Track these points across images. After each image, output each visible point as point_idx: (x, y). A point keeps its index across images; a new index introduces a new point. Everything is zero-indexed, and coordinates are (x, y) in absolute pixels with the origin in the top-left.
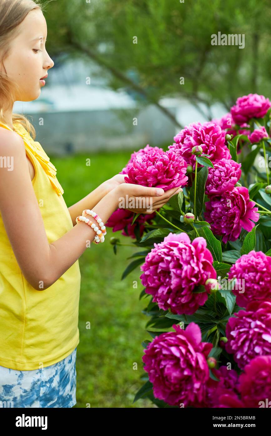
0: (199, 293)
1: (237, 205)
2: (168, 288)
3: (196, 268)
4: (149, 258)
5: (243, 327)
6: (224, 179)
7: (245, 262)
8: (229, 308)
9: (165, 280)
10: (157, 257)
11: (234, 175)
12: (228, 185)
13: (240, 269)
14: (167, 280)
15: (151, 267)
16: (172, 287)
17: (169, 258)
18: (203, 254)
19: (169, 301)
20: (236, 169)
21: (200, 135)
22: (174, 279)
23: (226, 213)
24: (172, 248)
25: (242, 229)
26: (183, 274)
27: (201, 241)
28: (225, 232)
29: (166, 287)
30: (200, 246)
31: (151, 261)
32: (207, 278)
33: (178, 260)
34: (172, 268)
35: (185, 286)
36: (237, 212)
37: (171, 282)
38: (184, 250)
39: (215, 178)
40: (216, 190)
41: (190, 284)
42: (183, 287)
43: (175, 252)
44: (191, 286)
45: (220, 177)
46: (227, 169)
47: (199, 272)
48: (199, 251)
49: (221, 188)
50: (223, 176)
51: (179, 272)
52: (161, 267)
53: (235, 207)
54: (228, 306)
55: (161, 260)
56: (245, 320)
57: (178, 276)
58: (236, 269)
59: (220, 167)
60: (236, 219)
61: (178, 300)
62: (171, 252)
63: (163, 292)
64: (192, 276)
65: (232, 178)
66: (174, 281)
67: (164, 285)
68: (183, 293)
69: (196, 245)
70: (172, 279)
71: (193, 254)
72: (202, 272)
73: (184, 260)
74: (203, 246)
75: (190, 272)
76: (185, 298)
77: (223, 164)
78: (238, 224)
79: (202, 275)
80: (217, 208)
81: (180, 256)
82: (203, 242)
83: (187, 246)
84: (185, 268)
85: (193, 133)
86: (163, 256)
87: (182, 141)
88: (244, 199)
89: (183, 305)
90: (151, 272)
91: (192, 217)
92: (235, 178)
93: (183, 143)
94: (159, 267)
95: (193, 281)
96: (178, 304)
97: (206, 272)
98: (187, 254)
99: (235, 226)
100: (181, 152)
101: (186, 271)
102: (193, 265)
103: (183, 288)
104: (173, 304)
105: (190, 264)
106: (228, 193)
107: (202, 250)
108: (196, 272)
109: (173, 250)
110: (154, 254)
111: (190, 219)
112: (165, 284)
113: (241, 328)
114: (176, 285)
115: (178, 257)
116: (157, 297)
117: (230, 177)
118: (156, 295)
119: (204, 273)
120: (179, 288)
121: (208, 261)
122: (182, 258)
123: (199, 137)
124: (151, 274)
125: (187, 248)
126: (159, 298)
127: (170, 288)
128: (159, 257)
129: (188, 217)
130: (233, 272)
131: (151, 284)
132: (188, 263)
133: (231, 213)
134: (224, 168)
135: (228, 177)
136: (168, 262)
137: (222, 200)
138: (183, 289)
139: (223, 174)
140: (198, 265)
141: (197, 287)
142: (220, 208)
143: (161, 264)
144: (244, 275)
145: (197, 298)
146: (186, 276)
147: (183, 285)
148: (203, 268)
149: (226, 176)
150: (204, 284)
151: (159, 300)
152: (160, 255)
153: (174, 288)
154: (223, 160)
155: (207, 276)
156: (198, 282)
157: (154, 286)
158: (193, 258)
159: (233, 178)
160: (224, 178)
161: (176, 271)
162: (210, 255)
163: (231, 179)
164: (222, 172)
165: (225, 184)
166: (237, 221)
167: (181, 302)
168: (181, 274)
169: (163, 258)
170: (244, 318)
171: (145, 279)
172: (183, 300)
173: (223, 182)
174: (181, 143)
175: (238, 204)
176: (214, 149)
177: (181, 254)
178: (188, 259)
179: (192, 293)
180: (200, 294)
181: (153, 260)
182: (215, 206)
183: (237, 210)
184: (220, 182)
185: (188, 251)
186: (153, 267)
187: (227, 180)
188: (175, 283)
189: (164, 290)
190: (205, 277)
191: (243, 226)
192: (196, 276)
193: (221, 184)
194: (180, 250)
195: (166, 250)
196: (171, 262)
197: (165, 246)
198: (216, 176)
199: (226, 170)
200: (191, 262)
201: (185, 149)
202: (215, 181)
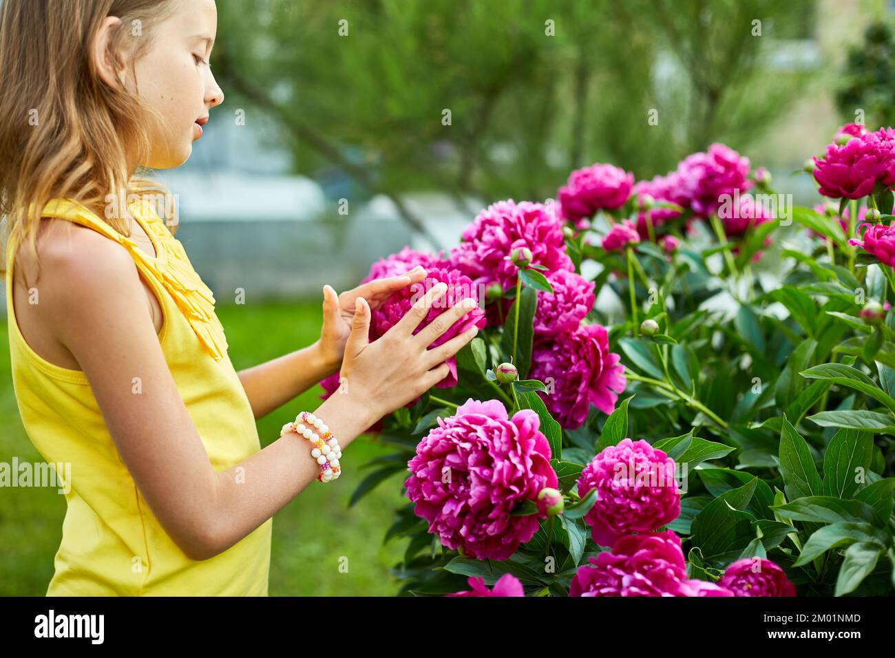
0: (524, 515)
1: (585, 358)
2: (462, 504)
3: (520, 467)
4: (426, 445)
5: (606, 584)
6: (563, 308)
7: (613, 457)
8: (574, 553)
9: (457, 488)
10: (442, 442)
11: (581, 302)
12: (569, 320)
13: (603, 471)
14: (462, 488)
15: (430, 463)
16: (471, 502)
17: (467, 446)
18: (533, 442)
19: (463, 531)
20: (585, 291)
21: (514, 226)
22: (476, 485)
23: (564, 372)
24: (473, 426)
25: (591, 405)
26: (495, 477)
27: (530, 417)
28: (558, 411)
29: (457, 502)
30: (527, 425)
31: (430, 450)
32: (541, 488)
33: (485, 449)
34: (472, 465)
35: (496, 502)
36: (585, 371)
37: (469, 492)
38: (496, 432)
39: (546, 305)
40: (546, 326)
41: (508, 498)
42: (493, 502)
43: (480, 432)
44: (509, 502)
45: (555, 304)
46: (570, 289)
47: (525, 474)
48: (526, 435)
49: (556, 324)
50: (561, 302)
51: (486, 472)
52: (451, 464)
53: (582, 362)
54: (573, 549)
55: (452, 448)
56: (610, 572)
57: (483, 481)
58: (595, 472)
59: (556, 284)
60: (583, 385)
61: (480, 529)
62: (472, 434)
63: (452, 512)
64: (510, 483)
65: (578, 306)
66: (475, 491)
67: (454, 498)
68: (491, 515)
69: (519, 423)
70: (472, 486)
71: (516, 438)
72: (531, 475)
73: (497, 450)
74: (533, 426)
75: (507, 474)
76: (495, 525)
77: (561, 280)
78: (585, 394)
79: (530, 480)
80: (544, 364)
81: (489, 441)
82: (534, 418)
83: (503, 423)
84: (499, 465)
85: (501, 221)
86: (455, 441)
87: (479, 236)
88: (598, 347)
89: (489, 540)
90: (428, 473)
91: (512, 370)
92: (583, 308)
93: (480, 240)
94: (446, 463)
95: (513, 492)
96: (481, 536)
97: (537, 476)
98: (503, 439)
99: (579, 398)
100: (478, 257)
101: (501, 472)
102: (515, 461)
103: (492, 504)
104: (469, 538)
105: (509, 459)
106: (569, 335)
107: (532, 434)
108: (520, 474)
109: (475, 431)
110: (437, 437)
111: (509, 374)
112: (456, 497)
113: (603, 587)
114: (479, 498)
115: (485, 444)
116: (437, 524)
117: (574, 306)
118: (436, 519)
119: (533, 478)
120: (485, 504)
121: (542, 456)
122: (493, 447)
123: (512, 229)
124: (429, 477)
125: (503, 428)
126: (443, 524)
127: (466, 504)
128: (448, 444)
129: (505, 371)
130: (590, 475)
131: (429, 497)
132: (504, 456)
133: (574, 373)
134: (562, 287)
135: (570, 305)
136: (466, 453)
137: (556, 349)
138: (492, 507)
139: (560, 298)
140: (523, 462)
141: (519, 504)
142: (552, 364)
143: (449, 458)
144: (611, 482)
145: (518, 527)
146: (499, 482)
147: (492, 499)
148: (532, 469)
149: (565, 303)
150: (536, 499)
151: (442, 528)
152: (450, 439)
153: (475, 505)
154: (561, 272)
155: (541, 484)
156: (522, 493)
157: (434, 499)
158: (515, 448)
159: (580, 308)
160: (563, 305)
161: (481, 472)
162: (545, 444)
163: (575, 307)
164: (559, 293)
165: (564, 316)
166: (584, 389)
167: (486, 533)
168: (491, 476)
169: (456, 444)
170: (609, 567)
171: (415, 486)
172: (491, 529)
173: (559, 314)
174: (476, 241)
175: (587, 355)
176: (542, 252)
177: (491, 439)
178: (504, 448)
179: (509, 516)
180: (525, 517)
181: (434, 450)
182: (541, 360)
183: (584, 368)
184: (555, 313)
185: (504, 433)
186: (435, 463)
187: (568, 310)
188: (478, 494)
189: (454, 508)
190: (537, 484)
191: (592, 400)
192: (519, 482)
193: (557, 317)
194: (489, 431)
195: (460, 430)
196: (470, 452)
197: (459, 423)
198: (548, 301)
199: (566, 292)
200: (511, 454)
201: (486, 250)
202: (545, 311)
